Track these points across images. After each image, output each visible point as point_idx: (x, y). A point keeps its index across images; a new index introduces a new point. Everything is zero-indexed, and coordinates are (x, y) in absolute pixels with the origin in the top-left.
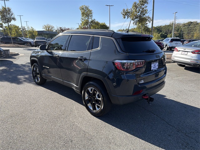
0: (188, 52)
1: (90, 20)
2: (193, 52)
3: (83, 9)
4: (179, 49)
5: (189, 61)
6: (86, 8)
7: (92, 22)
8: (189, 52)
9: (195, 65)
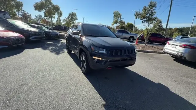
0: (176, 45)
1: (119, 20)
2: (181, 46)
3: (115, 13)
4: (170, 43)
5: (176, 53)
6: (117, 12)
7: (120, 21)
8: (178, 45)
9: (180, 57)
